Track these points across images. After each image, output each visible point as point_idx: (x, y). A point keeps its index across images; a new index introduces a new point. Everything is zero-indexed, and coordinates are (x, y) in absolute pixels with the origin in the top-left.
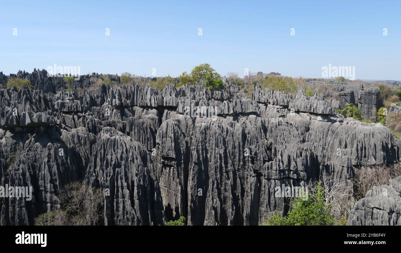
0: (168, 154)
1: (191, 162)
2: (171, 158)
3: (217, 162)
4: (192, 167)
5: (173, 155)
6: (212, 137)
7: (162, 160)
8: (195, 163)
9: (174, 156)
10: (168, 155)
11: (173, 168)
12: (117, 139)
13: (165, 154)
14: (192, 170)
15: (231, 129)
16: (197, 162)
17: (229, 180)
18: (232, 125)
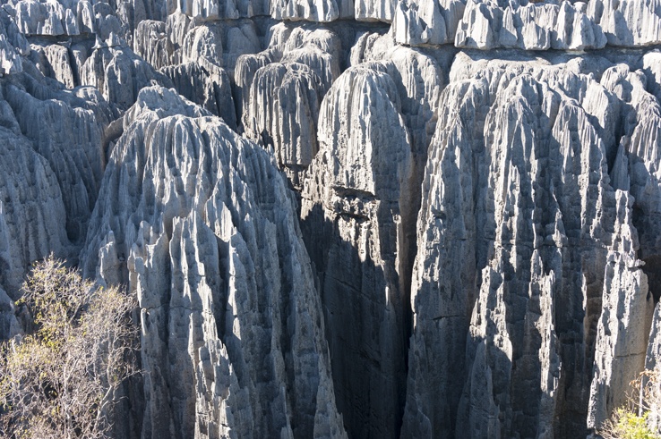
0: (352, 178)
1: (425, 209)
2: (363, 191)
3: (512, 214)
4: (428, 227)
5: (366, 182)
6: (499, 127)
7: (336, 199)
8: (438, 215)
9: (371, 189)
10: (352, 184)
11: (370, 227)
12: (179, 126)
13: (344, 181)
14: (425, 235)
15: (568, 101)
16: (442, 208)
17: (548, 275)
18: (576, 88)
